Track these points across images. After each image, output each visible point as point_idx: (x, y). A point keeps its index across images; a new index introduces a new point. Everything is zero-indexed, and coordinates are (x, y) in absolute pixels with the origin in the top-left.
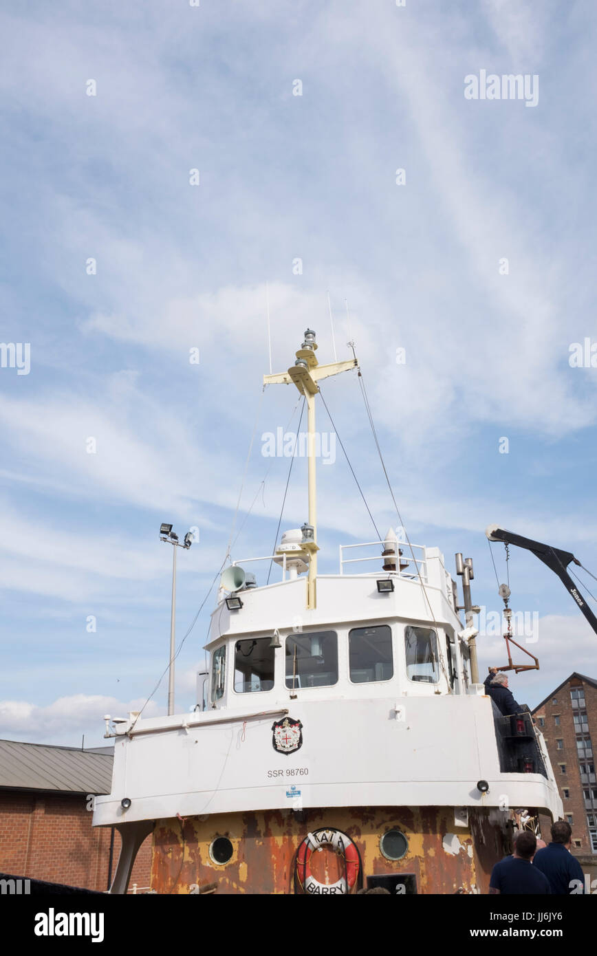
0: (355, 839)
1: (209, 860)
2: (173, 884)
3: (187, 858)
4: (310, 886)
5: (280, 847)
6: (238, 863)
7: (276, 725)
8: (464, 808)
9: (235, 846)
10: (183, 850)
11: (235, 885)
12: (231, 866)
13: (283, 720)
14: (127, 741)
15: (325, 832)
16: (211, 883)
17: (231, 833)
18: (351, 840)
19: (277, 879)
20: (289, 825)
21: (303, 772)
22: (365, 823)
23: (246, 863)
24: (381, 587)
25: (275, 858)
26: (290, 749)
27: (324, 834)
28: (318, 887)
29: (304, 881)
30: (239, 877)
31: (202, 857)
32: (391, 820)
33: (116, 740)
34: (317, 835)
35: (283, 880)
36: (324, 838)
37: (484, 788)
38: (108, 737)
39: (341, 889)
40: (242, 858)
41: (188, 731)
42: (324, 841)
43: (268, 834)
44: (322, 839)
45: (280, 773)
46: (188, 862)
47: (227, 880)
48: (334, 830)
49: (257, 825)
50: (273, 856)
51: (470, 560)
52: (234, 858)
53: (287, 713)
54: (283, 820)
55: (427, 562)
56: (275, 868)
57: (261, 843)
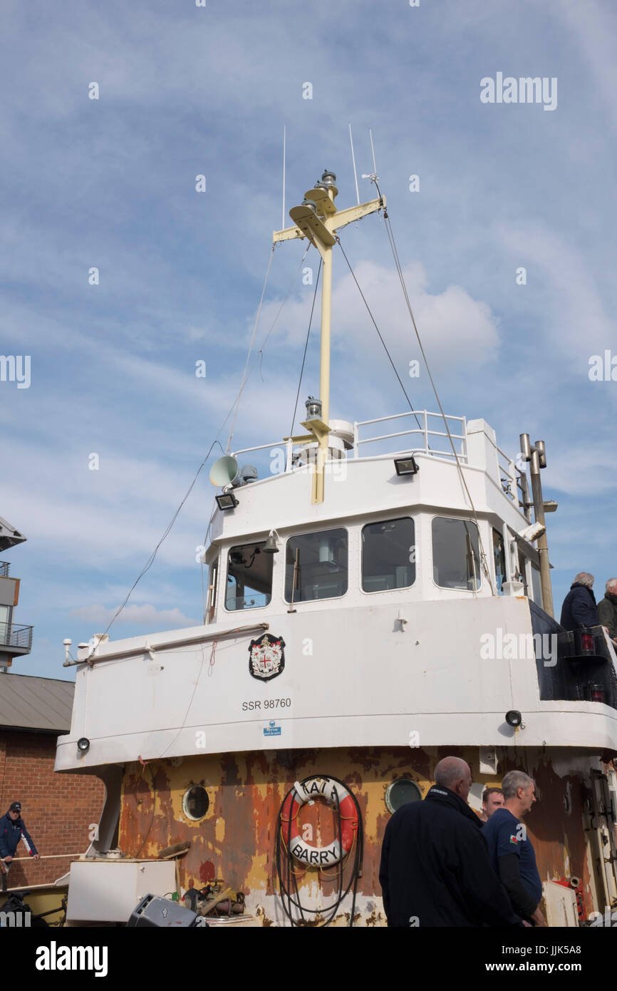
0: (355, 790)
1: (184, 815)
2: (142, 842)
3: (158, 811)
4: (295, 849)
5: (263, 800)
6: (214, 818)
7: (254, 644)
8: (492, 749)
9: (212, 798)
10: (153, 801)
11: (210, 846)
12: (206, 821)
13: (263, 637)
14: (88, 669)
15: (315, 781)
16: (183, 842)
17: (207, 781)
18: (349, 790)
19: (259, 839)
20: (275, 772)
21: (284, 703)
22: (368, 770)
23: (224, 818)
24: (400, 469)
25: (258, 813)
26: (269, 675)
27: (315, 784)
28: (306, 850)
29: (288, 843)
30: (215, 836)
31: (174, 810)
32: (401, 765)
33: (79, 669)
34: (306, 784)
35: (267, 841)
36: (314, 788)
37: (515, 721)
38: (67, 666)
39: (333, 854)
40: (220, 812)
41: (153, 655)
42: (315, 792)
43: (250, 781)
44: (312, 790)
45: (257, 705)
46: (159, 816)
47: (202, 839)
48: (326, 777)
49: (238, 771)
50: (255, 811)
51: (541, 444)
52: (210, 813)
53: (267, 628)
54: (268, 766)
55: (468, 438)
56: (257, 825)
57: (241, 794)
